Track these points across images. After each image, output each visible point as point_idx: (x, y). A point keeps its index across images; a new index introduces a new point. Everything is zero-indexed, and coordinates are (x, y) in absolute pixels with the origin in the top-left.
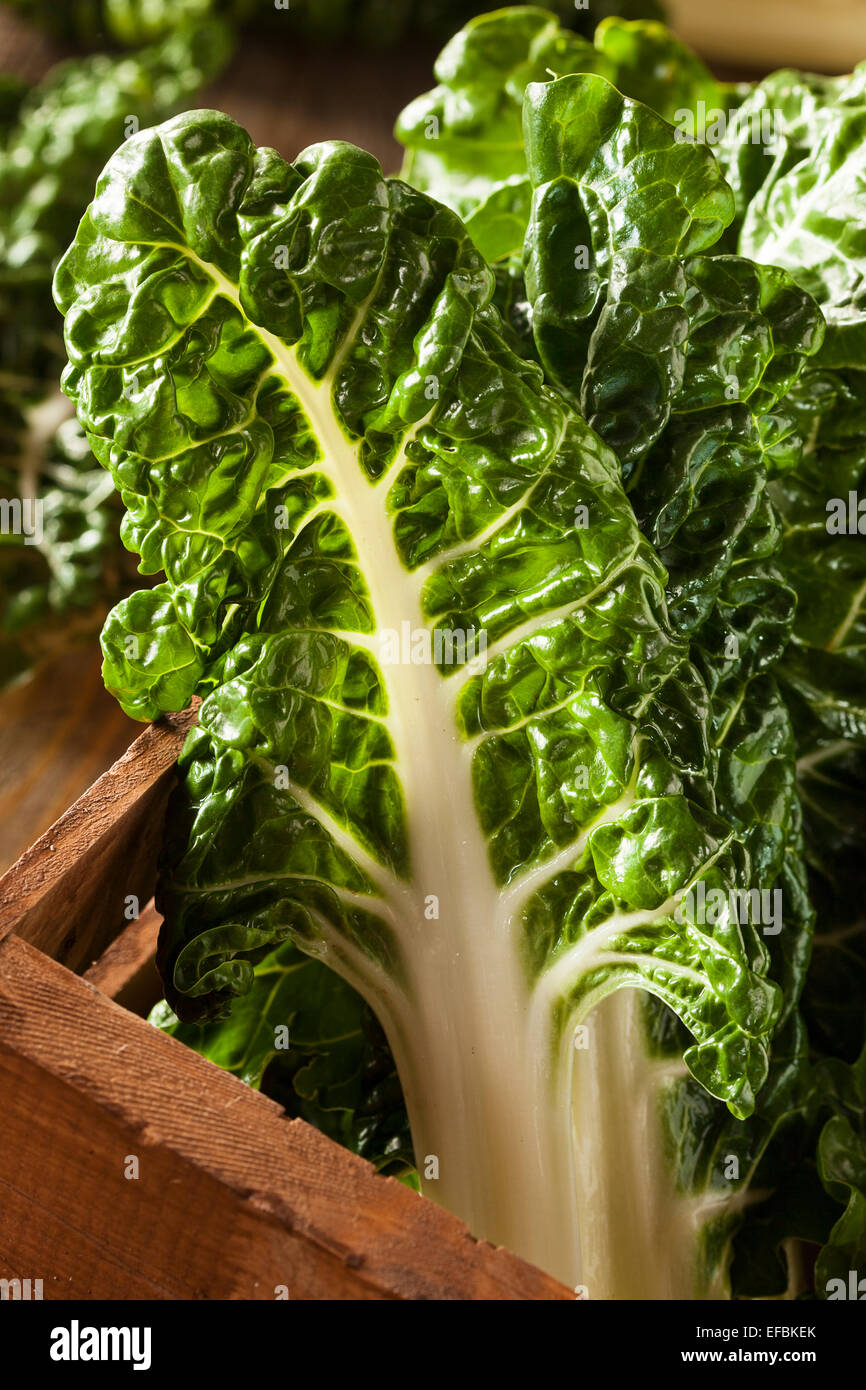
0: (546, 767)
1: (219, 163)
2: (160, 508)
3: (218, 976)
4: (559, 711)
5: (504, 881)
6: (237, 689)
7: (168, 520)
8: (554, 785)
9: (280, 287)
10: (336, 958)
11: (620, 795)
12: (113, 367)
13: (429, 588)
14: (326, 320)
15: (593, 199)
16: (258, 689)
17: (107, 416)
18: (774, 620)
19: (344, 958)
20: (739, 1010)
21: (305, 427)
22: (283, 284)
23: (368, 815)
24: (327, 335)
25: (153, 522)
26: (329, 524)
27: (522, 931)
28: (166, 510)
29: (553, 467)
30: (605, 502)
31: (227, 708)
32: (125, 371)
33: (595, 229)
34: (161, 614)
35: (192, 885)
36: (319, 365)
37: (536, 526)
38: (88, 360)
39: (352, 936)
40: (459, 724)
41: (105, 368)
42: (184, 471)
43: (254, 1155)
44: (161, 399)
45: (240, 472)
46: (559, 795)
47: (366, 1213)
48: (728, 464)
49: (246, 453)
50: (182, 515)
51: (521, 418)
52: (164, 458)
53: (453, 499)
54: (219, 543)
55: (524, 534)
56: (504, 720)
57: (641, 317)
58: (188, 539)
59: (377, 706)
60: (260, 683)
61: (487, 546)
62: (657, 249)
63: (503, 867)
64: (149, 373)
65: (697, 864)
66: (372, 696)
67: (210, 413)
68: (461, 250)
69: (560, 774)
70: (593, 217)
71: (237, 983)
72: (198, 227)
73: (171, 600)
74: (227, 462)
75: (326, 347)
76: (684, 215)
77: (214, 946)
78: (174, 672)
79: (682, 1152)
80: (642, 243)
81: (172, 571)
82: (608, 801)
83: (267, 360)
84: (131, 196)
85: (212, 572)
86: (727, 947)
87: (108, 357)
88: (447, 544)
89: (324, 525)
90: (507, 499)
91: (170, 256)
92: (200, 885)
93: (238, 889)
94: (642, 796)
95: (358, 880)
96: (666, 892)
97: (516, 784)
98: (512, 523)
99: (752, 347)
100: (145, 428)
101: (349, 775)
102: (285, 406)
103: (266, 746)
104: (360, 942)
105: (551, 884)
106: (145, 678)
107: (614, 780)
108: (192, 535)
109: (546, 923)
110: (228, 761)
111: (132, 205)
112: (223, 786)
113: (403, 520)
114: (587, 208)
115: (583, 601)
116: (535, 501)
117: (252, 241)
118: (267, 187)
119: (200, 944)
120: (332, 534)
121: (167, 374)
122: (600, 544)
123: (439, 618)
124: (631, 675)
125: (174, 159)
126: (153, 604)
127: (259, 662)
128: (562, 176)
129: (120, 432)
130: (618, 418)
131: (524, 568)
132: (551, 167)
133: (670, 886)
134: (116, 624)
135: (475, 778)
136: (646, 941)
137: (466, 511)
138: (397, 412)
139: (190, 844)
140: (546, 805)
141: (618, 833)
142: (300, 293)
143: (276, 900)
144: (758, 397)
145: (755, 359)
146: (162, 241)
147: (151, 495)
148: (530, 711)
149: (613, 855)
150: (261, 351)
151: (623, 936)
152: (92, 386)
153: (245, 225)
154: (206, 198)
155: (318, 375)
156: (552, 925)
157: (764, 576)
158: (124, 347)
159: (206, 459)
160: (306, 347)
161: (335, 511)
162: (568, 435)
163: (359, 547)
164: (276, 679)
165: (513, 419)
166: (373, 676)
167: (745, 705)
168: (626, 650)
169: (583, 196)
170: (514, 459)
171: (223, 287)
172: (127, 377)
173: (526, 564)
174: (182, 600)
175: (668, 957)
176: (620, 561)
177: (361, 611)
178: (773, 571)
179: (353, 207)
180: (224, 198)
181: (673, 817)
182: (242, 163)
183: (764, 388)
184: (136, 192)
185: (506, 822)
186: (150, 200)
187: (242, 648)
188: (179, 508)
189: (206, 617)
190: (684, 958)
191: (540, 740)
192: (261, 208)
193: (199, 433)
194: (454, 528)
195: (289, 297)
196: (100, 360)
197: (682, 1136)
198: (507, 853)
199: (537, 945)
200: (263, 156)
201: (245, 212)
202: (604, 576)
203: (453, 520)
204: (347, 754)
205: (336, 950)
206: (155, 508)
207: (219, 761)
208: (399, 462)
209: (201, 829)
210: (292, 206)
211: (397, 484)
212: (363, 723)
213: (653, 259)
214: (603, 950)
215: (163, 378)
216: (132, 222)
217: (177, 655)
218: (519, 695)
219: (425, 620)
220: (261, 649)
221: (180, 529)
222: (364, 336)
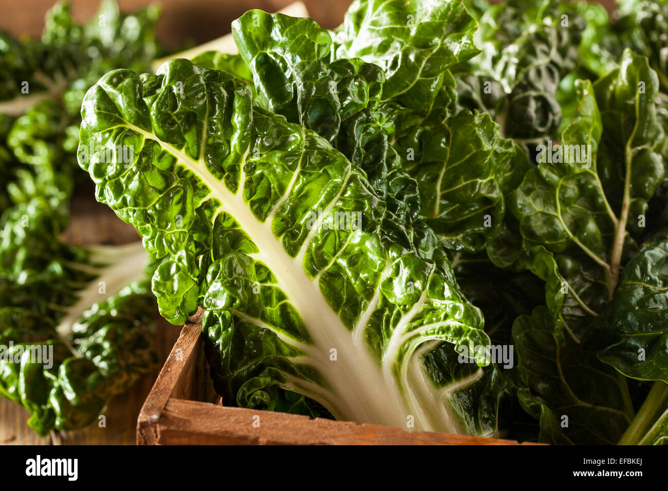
0: (350, 270)
1: (127, 84)
2: (157, 226)
3: (256, 397)
4: (346, 248)
5: (352, 328)
6: (216, 286)
7: (162, 230)
8: (356, 276)
9: (171, 122)
10: (297, 388)
11: (385, 265)
12: (116, 179)
13: (274, 226)
14: (191, 136)
15: (275, 55)
16: (225, 281)
17: (122, 197)
18: (412, 195)
19: (301, 387)
20: (469, 321)
21: (200, 181)
22: (171, 120)
23: (286, 325)
24: (194, 143)
25: (156, 234)
26: (224, 216)
27: (367, 344)
28: (160, 227)
29: (306, 147)
30: (331, 154)
31: (215, 295)
32: (121, 178)
33: (281, 65)
34: (173, 269)
35: (229, 373)
36: (195, 155)
37: (308, 175)
38: (105, 181)
39: (301, 376)
40: (307, 274)
41: (113, 181)
42: (162, 205)
43: (306, 434)
44: (141, 182)
45: (183, 200)
46: (361, 278)
47: (361, 437)
48: (370, 133)
49: (182, 192)
50: (167, 225)
51: (285, 134)
52: (151, 205)
53: (271, 177)
54: (185, 232)
55: (304, 179)
56: (325, 263)
57: (314, 84)
58: (173, 235)
59: (273, 279)
60: (225, 278)
61: (292, 193)
62: (309, 59)
63: (349, 322)
64: (132, 174)
65: (427, 275)
66: (269, 277)
67: (161, 184)
68: (235, 83)
69: (357, 270)
70: (278, 61)
71: (264, 399)
72: (129, 110)
73: (175, 262)
74: (177, 198)
75: (195, 148)
76: (314, 43)
77: (249, 390)
78: (187, 292)
79: (466, 420)
80: (302, 59)
81: (171, 250)
82: (381, 270)
83: (174, 160)
84: (97, 111)
85: (187, 243)
86: (453, 299)
87: (113, 175)
88: (274, 202)
89: (222, 218)
90: (292, 168)
91: (121, 130)
92: (232, 372)
93: (248, 369)
94: (394, 260)
95: (294, 352)
96: (420, 291)
97: (340, 287)
98: (298, 178)
99: (360, 85)
100: (139, 195)
101: (273, 310)
102: (188, 176)
103: (238, 302)
104: (304, 377)
105: (371, 319)
106: (177, 299)
107: (380, 260)
108: (174, 233)
109: (375, 337)
110: (224, 317)
111: (99, 114)
112: (225, 328)
113: (252, 204)
114: (274, 58)
115: (339, 196)
116: (303, 166)
117: (153, 105)
118: (150, 85)
119: (244, 391)
120: (227, 220)
121: (140, 171)
122: (336, 169)
123: (282, 236)
124: (369, 217)
125: (109, 89)
126: (169, 266)
127: (221, 269)
128: (259, 52)
129: (130, 201)
130: (321, 128)
131: (309, 196)
132: (254, 50)
133: (420, 288)
134: (157, 282)
135: (323, 292)
136: (419, 321)
137: (278, 180)
138: (236, 151)
139: (221, 356)
140: (357, 285)
141: (390, 280)
142: (179, 122)
143: (265, 369)
144: (371, 104)
145: (363, 90)
146: (116, 125)
147: (151, 222)
148: (334, 254)
149: (392, 289)
150: (171, 158)
151: (409, 324)
152: (111, 189)
153: (147, 100)
154: (129, 97)
155: (197, 158)
156: (379, 337)
157: (401, 176)
158: (118, 167)
159: (168, 198)
160: (187, 149)
161: (224, 211)
162: (306, 133)
163: (239, 221)
164: (231, 274)
165: (282, 136)
166: (266, 269)
167: (414, 231)
168: (364, 208)
169: (272, 56)
170: (290, 150)
171: (146, 135)
172: (123, 180)
173: (310, 194)
174: (180, 260)
175: (431, 322)
176: (347, 173)
177: (251, 243)
178: (404, 173)
179: (187, 78)
180: (135, 94)
181: (410, 261)
182: (136, 81)
183: (371, 100)
184: (99, 108)
185: (343, 304)
186: (105, 109)
187: (211, 269)
188: (164, 224)
189: (192, 262)
190: (437, 319)
191: (343, 263)
192: (152, 92)
193: (160, 192)
194: (276, 191)
195: (175, 125)
196: (110, 178)
197: (463, 415)
198: (348, 317)
199: (375, 347)
200: (144, 77)
201: (145, 96)
202: (343, 181)
203: (274, 188)
204: (268, 302)
205: (296, 384)
206: (155, 227)
207: (220, 319)
208: (243, 178)
209: (224, 348)
210: (163, 87)
211: (245, 189)
212: (270, 288)
213: (309, 63)
214: (404, 334)
215: (138, 173)
216: (102, 120)
217: (186, 283)
218: (328, 248)
219: (277, 239)
220: (219, 265)
221: (168, 232)
222: (209, 132)
